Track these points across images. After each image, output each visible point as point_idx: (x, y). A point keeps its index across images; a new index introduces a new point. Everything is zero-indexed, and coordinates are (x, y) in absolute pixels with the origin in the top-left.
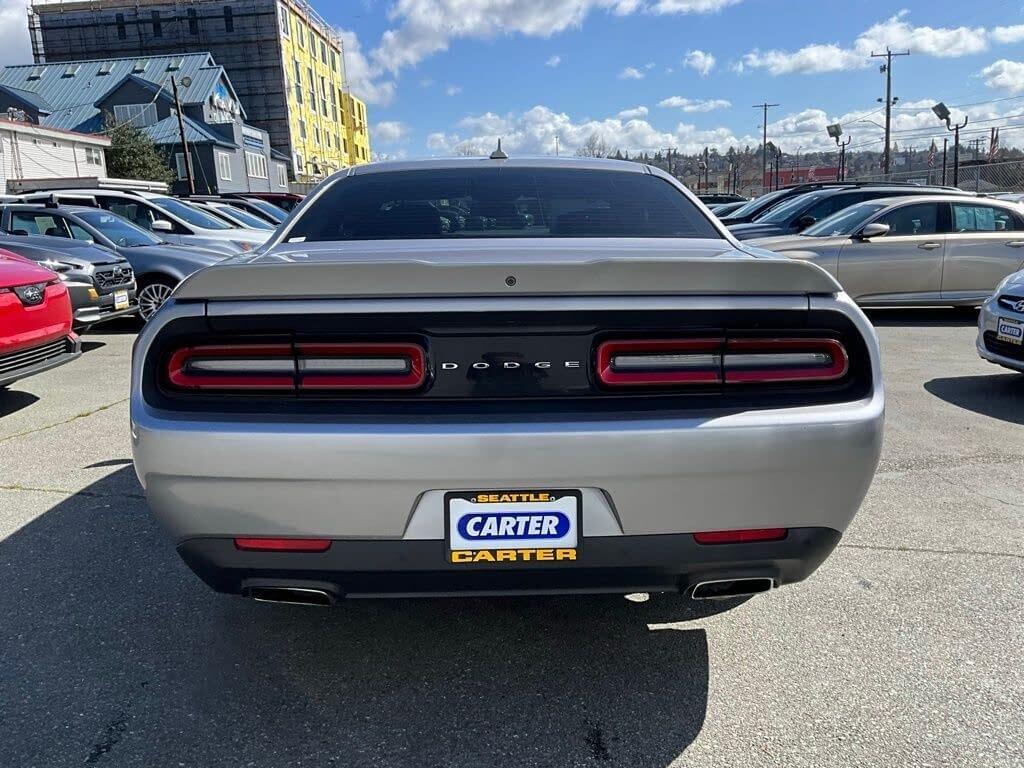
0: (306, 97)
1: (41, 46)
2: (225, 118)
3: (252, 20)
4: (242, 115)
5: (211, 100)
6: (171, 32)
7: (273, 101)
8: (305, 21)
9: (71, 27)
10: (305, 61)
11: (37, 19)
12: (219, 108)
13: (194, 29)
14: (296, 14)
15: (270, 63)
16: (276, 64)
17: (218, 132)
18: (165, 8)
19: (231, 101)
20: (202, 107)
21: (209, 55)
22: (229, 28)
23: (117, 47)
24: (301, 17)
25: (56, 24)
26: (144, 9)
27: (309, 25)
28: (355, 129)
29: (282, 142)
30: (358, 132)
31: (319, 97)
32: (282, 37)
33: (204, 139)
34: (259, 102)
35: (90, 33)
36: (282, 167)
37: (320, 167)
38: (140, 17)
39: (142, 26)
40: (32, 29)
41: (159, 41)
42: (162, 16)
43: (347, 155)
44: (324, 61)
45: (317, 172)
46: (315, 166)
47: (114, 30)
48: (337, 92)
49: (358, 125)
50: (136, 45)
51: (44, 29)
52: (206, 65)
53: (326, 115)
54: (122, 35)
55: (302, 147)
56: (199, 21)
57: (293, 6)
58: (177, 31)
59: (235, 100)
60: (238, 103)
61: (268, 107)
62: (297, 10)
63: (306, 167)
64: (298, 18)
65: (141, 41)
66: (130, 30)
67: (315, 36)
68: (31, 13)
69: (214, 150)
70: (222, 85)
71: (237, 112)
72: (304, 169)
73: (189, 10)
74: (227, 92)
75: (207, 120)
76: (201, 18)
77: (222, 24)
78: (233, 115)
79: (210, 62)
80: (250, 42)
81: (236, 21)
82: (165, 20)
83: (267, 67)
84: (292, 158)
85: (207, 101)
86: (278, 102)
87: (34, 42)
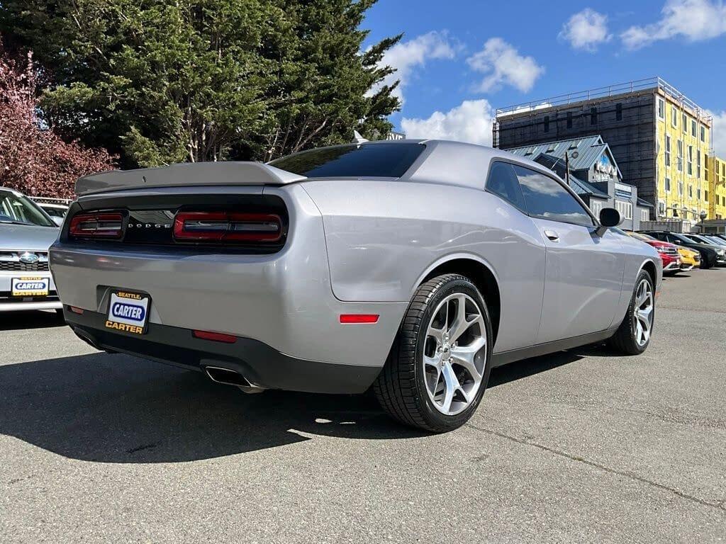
0: (673, 160)
1: (498, 141)
2: (605, 178)
3: (636, 110)
4: (618, 175)
5: (595, 166)
6: (578, 124)
7: (644, 165)
8: (678, 107)
9: (516, 128)
10: (675, 135)
11: (498, 125)
12: (601, 172)
13: (594, 121)
14: (672, 103)
15: (645, 139)
16: (650, 139)
17: (596, 188)
18: (576, 110)
19: (611, 167)
20: (587, 171)
21: (600, 137)
22: (619, 118)
23: (543, 137)
24: (674, 104)
25: (509, 127)
26: (562, 111)
27: (682, 109)
28: (718, 183)
29: (649, 194)
30: (721, 185)
31: (686, 160)
32: (657, 120)
33: (584, 192)
34: (635, 166)
35: (527, 130)
36: (646, 212)
37: (678, 212)
38: (559, 117)
39: (559, 123)
40: (494, 131)
41: (570, 131)
42: (574, 115)
43: (707, 203)
44: (694, 134)
45: (676, 215)
46: (675, 211)
47: (542, 126)
48: (702, 157)
49: (721, 180)
50: (555, 135)
51: (500, 131)
52: (596, 143)
53: (690, 173)
54: (546, 130)
55: (665, 197)
56: (598, 115)
57: (669, 98)
58: (582, 123)
59: (614, 166)
60: (617, 167)
61: (641, 169)
62: (673, 100)
63: (666, 211)
64: (673, 105)
65: (558, 132)
66: (552, 126)
67: (688, 117)
68: (495, 122)
69: (591, 200)
70: (606, 156)
71: (615, 174)
72: (665, 213)
73: (592, 109)
74: (609, 161)
75: (590, 180)
76: (599, 113)
77: (614, 115)
78: (611, 176)
79: (599, 141)
80: (633, 125)
81: (624, 113)
82: (574, 117)
83: (644, 142)
84: (655, 206)
85: (592, 167)
86: (649, 166)
87: (494, 139)
